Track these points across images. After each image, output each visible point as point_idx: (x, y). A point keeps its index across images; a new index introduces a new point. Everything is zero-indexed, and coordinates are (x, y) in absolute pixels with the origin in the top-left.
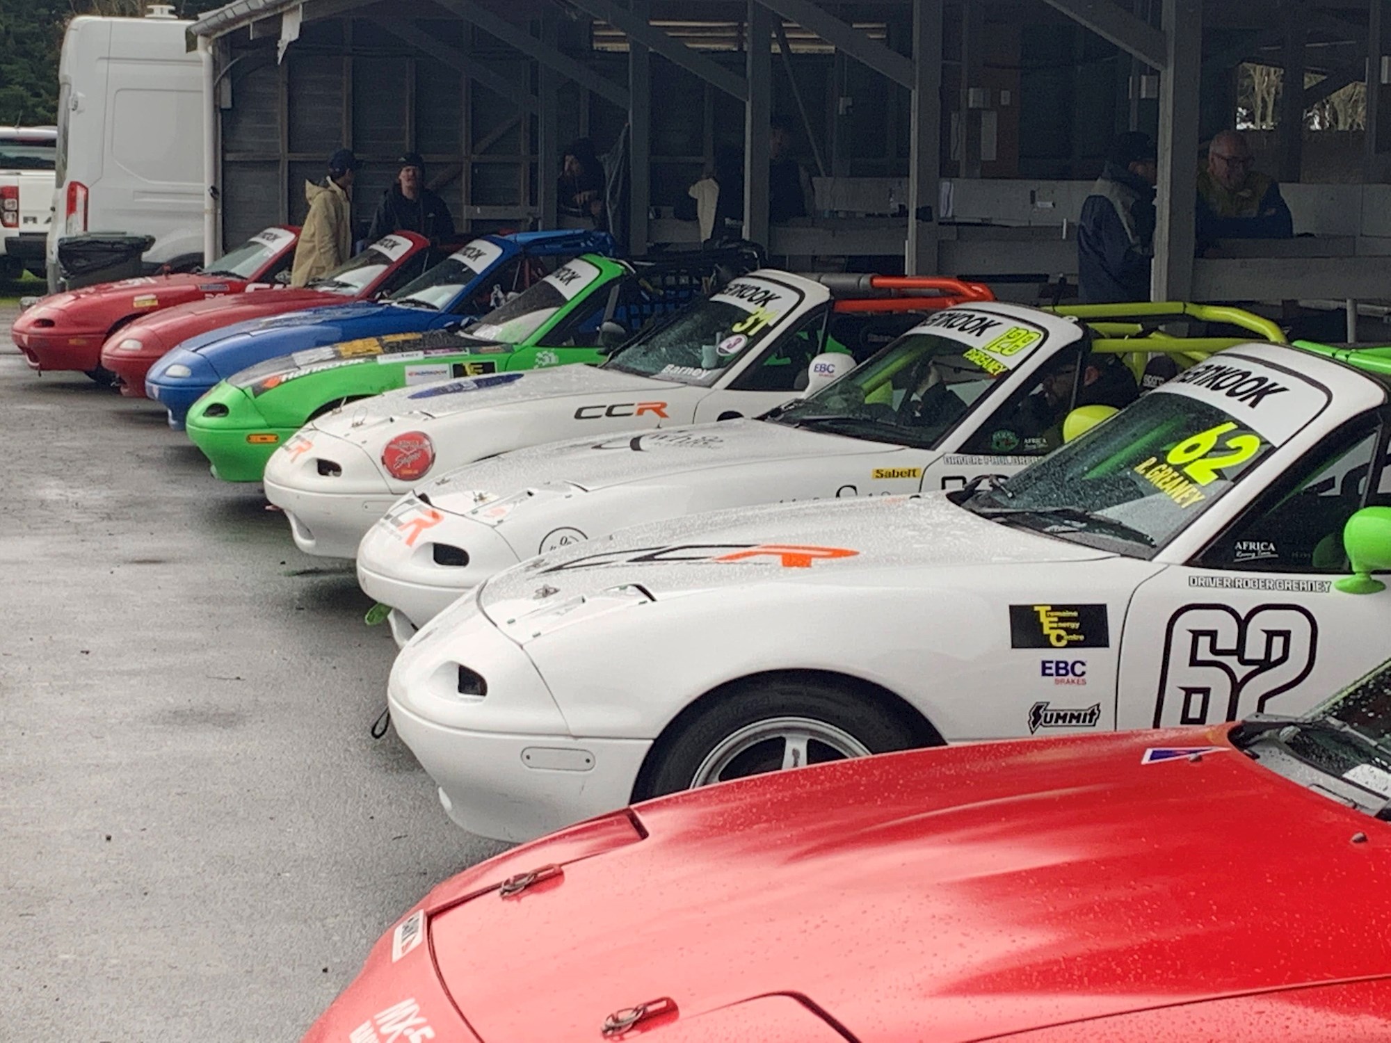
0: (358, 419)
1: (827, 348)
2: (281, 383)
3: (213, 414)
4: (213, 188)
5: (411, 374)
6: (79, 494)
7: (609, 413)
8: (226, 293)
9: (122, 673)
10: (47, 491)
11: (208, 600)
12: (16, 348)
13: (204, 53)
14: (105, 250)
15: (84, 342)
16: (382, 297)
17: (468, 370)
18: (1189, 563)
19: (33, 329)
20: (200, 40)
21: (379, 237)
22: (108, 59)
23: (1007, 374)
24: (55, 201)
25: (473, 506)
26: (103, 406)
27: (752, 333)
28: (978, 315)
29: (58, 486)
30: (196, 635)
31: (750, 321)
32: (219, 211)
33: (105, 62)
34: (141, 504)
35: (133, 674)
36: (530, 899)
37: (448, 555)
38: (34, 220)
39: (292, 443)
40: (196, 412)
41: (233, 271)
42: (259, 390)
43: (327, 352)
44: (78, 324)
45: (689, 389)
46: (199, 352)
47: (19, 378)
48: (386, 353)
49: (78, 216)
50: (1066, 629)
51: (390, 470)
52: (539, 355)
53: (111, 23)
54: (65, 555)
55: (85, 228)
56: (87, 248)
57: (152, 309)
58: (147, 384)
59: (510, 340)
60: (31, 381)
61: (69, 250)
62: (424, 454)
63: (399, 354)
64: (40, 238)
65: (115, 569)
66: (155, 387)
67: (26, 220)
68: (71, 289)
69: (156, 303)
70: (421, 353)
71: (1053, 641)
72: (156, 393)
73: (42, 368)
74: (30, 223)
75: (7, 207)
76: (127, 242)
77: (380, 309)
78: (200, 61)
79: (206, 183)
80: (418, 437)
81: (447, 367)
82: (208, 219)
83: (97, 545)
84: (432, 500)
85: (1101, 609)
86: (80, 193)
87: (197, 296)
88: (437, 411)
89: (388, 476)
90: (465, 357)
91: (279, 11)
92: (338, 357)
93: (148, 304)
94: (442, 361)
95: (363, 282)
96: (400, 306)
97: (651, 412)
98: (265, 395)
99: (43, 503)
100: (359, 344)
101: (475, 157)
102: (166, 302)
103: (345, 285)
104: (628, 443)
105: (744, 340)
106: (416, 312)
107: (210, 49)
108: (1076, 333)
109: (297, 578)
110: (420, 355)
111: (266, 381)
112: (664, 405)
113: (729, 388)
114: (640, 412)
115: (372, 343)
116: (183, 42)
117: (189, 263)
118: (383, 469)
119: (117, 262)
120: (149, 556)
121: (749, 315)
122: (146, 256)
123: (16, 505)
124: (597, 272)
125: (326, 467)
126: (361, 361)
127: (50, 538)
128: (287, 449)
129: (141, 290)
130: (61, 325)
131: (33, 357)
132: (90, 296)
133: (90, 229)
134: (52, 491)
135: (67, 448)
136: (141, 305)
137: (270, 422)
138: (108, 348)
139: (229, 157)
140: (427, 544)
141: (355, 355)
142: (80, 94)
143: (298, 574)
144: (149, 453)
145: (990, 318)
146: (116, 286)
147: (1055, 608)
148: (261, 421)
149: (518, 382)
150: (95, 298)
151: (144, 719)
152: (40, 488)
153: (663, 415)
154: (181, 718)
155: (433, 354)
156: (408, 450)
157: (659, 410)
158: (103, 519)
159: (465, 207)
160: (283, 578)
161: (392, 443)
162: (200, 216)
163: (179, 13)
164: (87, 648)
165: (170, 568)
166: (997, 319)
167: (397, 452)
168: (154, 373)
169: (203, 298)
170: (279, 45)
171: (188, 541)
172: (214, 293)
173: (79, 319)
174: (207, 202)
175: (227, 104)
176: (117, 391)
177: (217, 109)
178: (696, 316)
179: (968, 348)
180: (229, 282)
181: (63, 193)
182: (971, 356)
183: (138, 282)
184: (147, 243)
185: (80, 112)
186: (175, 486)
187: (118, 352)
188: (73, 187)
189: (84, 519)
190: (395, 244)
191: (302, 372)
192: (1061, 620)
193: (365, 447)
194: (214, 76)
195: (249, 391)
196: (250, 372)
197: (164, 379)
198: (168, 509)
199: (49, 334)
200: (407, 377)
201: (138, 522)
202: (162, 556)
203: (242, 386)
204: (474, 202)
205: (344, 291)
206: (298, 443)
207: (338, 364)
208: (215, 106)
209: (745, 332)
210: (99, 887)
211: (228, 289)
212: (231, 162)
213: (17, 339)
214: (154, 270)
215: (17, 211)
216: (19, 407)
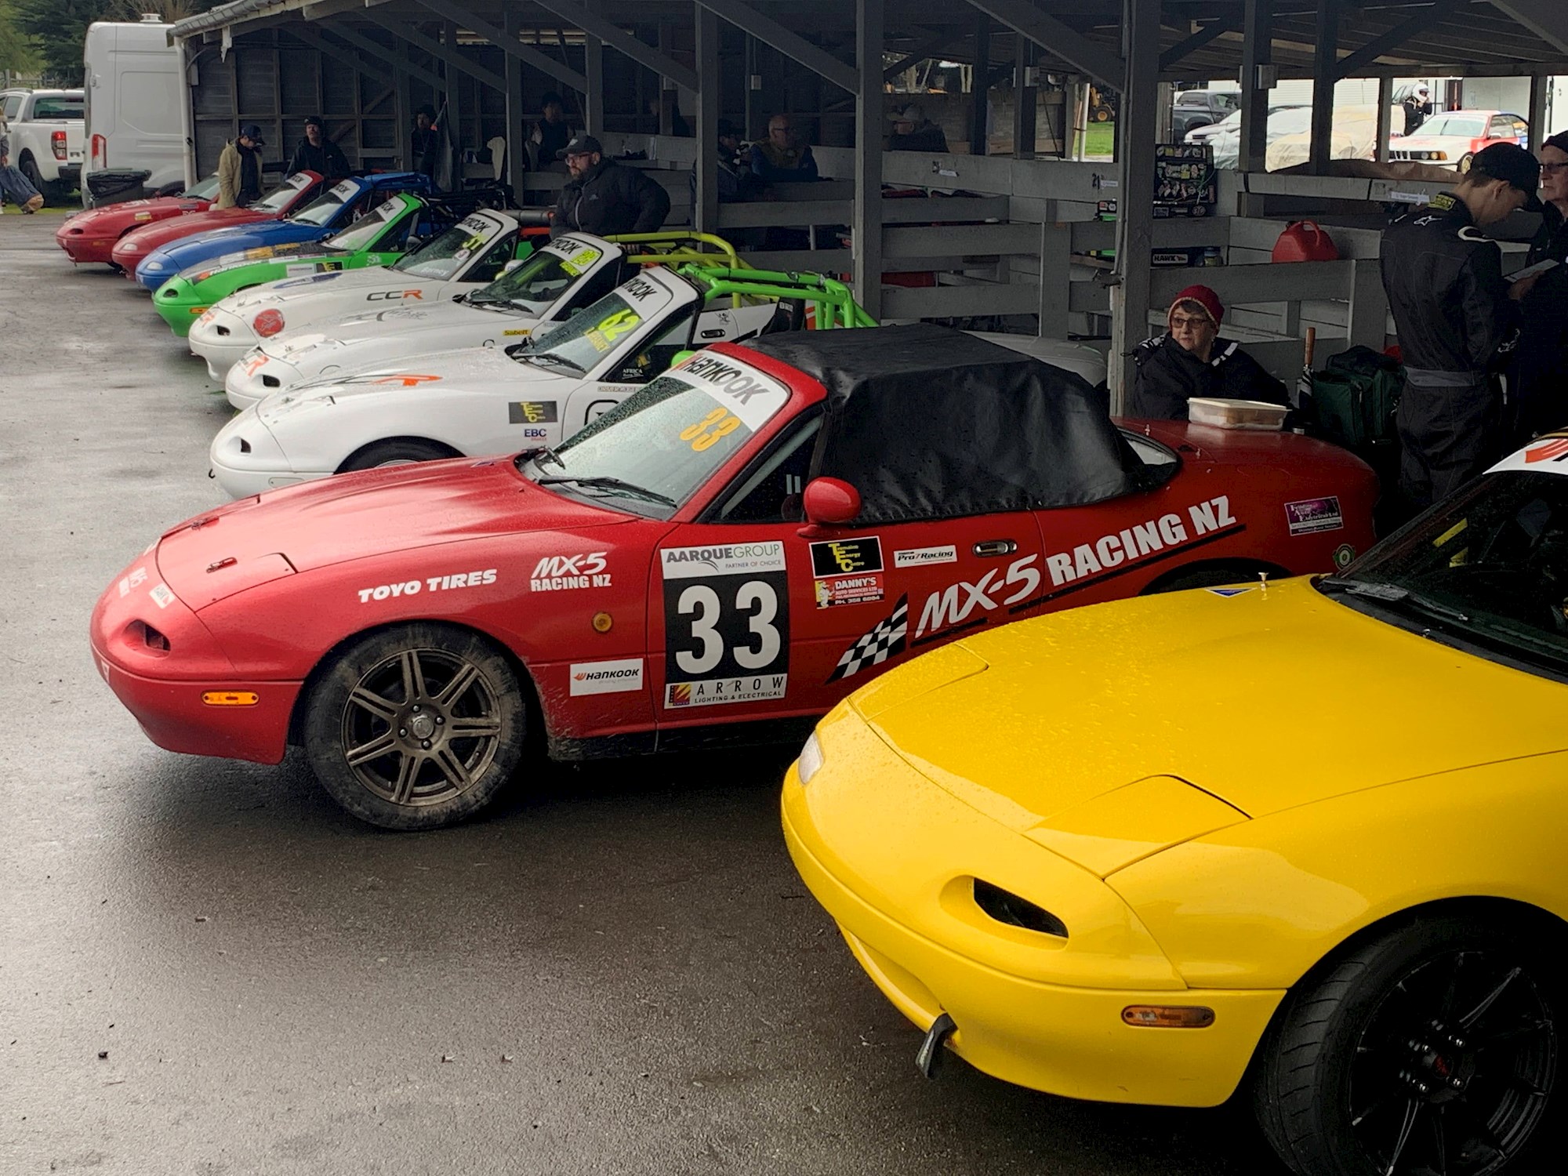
0: (241, 301)
1: (517, 255)
2: (209, 276)
3: (170, 296)
4: (189, 139)
5: (290, 270)
6: (89, 346)
7: (387, 297)
8: (197, 211)
9: (95, 451)
10: (70, 344)
11: (156, 410)
12: (59, 246)
13: (178, 48)
14: (119, 181)
15: (103, 244)
16: (286, 217)
17: (326, 267)
18: (600, 380)
19: (70, 236)
20: (176, 39)
21: (292, 174)
22: (115, 51)
23: (579, 276)
24: (85, 147)
25: (285, 353)
26: (116, 285)
27: (473, 248)
28: (572, 241)
29: (78, 341)
30: (144, 429)
31: (473, 241)
32: (194, 154)
33: (114, 54)
34: (127, 351)
35: (101, 451)
36: (204, 529)
37: (270, 382)
38: (78, 154)
39: (204, 316)
40: (159, 295)
41: (200, 195)
42: (196, 281)
43: (240, 255)
44: (99, 232)
45: (435, 281)
46: (169, 254)
47: (63, 267)
48: (275, 257)
49: (100, 159)
50: (537, 414)
51: (258, 331)
52: (370, 257)
53: (116, 27)
54: (75, 384)
55: (105, 166)
56: (105, 179)
57: (148, 222)
58: (137, 274)
59: (352, 248)
60: (71, 269)
61: (95, 182)
62: (278, 322)
63: (283, 258)
64: (77, 167)
65: (104, 392)
66: (141, 276)
67: (72, 154)
68: (97, 207)
69: (150, 218)
70: (296, 257)
71: (530, 420)
72: (142, 280)
73: (77, 261)
74: (75, 156)
75: (58, 146)
76: (133, 175)
77: (283, 225)
78: (176, 52)
79: (184, 135)
80: (273, 313)
81: (312, 265)
82: (186, 159)
83: (95, 378)
84: (264, 350)
85: (554, 404)
86: (101, 142)
87: (177, 213)
88: (286, 296)
89: (257, 335)
90: (324, 259)
91: (219, 27)
92: (246, 259)
93: (145, 218)
94: (309, 262)
95: (279, 204)
96: (297, 223)
97: (412, 296)
98: (201, 283)
99: (66, 352)
100: (259, 251)
101: (364, 117)
102: (156, 217)
103: (270, 207)
104: (376, 316)
105: (468, 252)
106: (306, 227)
107: (182, 44)
108: (619, 253)
109: (212, 396)
110: (296, 258)
111: (200, 275)
112: (420, 292)
113: (459, 281)
114: (406, 296)
115: (268, 250)
116: (165, 39)
117: (174, 190)
118: (254, 331)
119: (125, 189)
120: (125, 384)
121: (472, 237)
122: (146, 184)
123: (49, 354)
124: (405, 205)
125: (222, 331)
126: (259, 262)
127: (66, 374)
128: (201, 319)
129: (140, 209)
130: (88, 233)
131: (71, 254)
132: (108, 213)
133: (108, 166)
134: (73, 344)
135: (87, 316)
136: (140, 219)
137: (204, 300)
138: (116, 249)
139: (199, 118)
140: (259, 376)
141: (256, 258)
142: (97, 76)
143: (214, 393)
144: (139, 318)
145: (577, 243)
146: (124, 206)
147: (531, 403)
148: (198, 300)
149: (337, 278)
150: (110, 214)
151: (104, 474)
152: (67, 342)
153: (420, 298)
154: (126, 474)
155: (304, 257)
156: (269, 319)
157: (417, 294)
158: (102, 361)
159: (359, 150)
160: (205, 396)
161: (259, 316)
162: (181, 156)
163: (165, 19)
164: (78, 437)
165: (138, 390)
166: (581, 244)
167: (262, 321)
168: (140, 267)
169: (182, 214)
170: (222, 50)
171: (155, 373)
172: (189, 211)
173: (98, 228)
174: (185, 147)
175: (195, 82)
176: (124, 276)
177: (189, 85)
178: (451, 236)
179: (563, 261)
180: (198, 203)
181: (89, 142)
182: (563, 266)
183: (138, 203)
184: (146, 175)
185: (98, 87)
186: (151, 340)
187: (122, 252)
188: (95, 138)
189: (90, 361)
190: (301, 180)
191: (223, 270)
192: (534, 409)
193: (244, 318)
194: (186, 64)
195: (190, 281)
196: (192, 269)
197: (146, 272)
198: (142, 354)
199: (80, 239)
200: (288, 272)
201: (124, 363)
202: (132, 383)
203: (185, 278)
204: (365, 145)
205: (269, 211)
206: (208, 316)
207: (245, 264)
208: (187, 83)
209: (469, 248)
210: (63, 555)
211: (198, 207)
212: (201, 121)
213: (60, 242)
214: (150, 194)
215: (65, 149)
216: (60, 288)
